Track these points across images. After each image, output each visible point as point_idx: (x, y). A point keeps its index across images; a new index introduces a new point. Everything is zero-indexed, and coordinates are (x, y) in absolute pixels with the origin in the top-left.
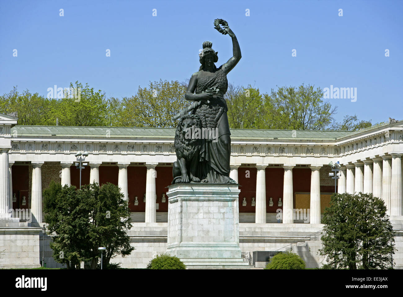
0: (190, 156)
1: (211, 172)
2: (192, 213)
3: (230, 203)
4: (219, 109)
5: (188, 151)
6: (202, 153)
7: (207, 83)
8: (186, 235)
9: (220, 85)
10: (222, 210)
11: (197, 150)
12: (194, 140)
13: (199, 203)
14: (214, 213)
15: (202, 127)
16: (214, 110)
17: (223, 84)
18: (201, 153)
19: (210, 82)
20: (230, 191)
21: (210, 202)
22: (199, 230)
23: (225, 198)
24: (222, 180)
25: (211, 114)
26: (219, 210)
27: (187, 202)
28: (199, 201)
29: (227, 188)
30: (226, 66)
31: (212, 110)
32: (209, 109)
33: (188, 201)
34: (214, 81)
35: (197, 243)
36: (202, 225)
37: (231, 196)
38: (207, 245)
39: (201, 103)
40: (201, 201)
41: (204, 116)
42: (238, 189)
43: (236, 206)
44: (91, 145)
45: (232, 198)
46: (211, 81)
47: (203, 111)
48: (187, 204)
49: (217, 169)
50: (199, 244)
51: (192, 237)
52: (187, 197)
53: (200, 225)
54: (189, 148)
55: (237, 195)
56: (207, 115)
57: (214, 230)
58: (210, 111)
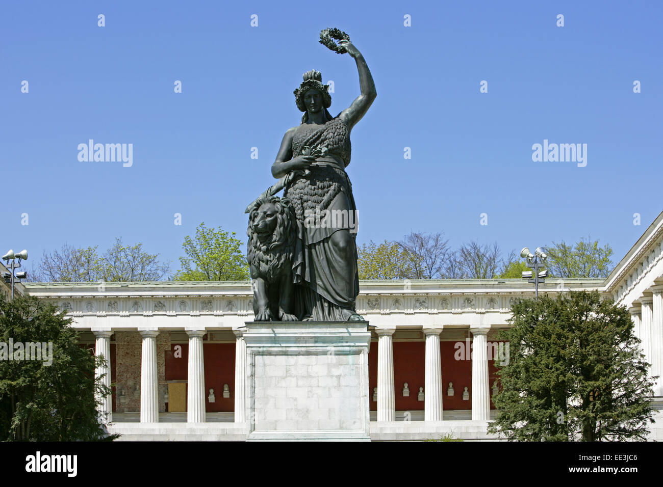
0: (271, 273)
1: (318, 303)
2: (275, 377)
3: (350, 358)
4: (330, 186)
5: (267, 264)
6: (296, 268)
7: (305, 140)
8: (264, 418)
9: (331, 143)
10: (336, 372)
11: (285, 261)
12: (276, 243)
13: (288, 358)
14: (318, 376)
15: (297, 218)
16: (319, 188)
17: (337, 140)
18: (293, 267)
19: (311, 138)
20: (350, 335)
21: (310, 356)
22: (288, 409)
23: (341, 349)
24: (338, 316)
25: (314, 196)
26: (329, 371)
27: (265, 357)
28: (287, 355)
29: (344, 330)
30: (347, 112)
31: (315, 189)
32: (310, 186)
33: (266, 355)
34: (320, 136)
35: (286, 433)
36: (296, 399)
37: (352, 344)
38: (305, 437)
39: (294, 175)
40: (291, 355)
41: (301, 198)
42: (366, 331)
43: (362, 363)
44: (188, 301)
45: (354, 349)
46: (314, 136)
47: (298, 191)
48: (263, 360)
49: (329, 296)
50: (289, 435)
51: (276, 421)
52: (264, 347)
53: (291, 399)
54: (268, 257)
55: (365, 342)
56: (305, 197)
57: (319, 408)
58: (311, 189)
